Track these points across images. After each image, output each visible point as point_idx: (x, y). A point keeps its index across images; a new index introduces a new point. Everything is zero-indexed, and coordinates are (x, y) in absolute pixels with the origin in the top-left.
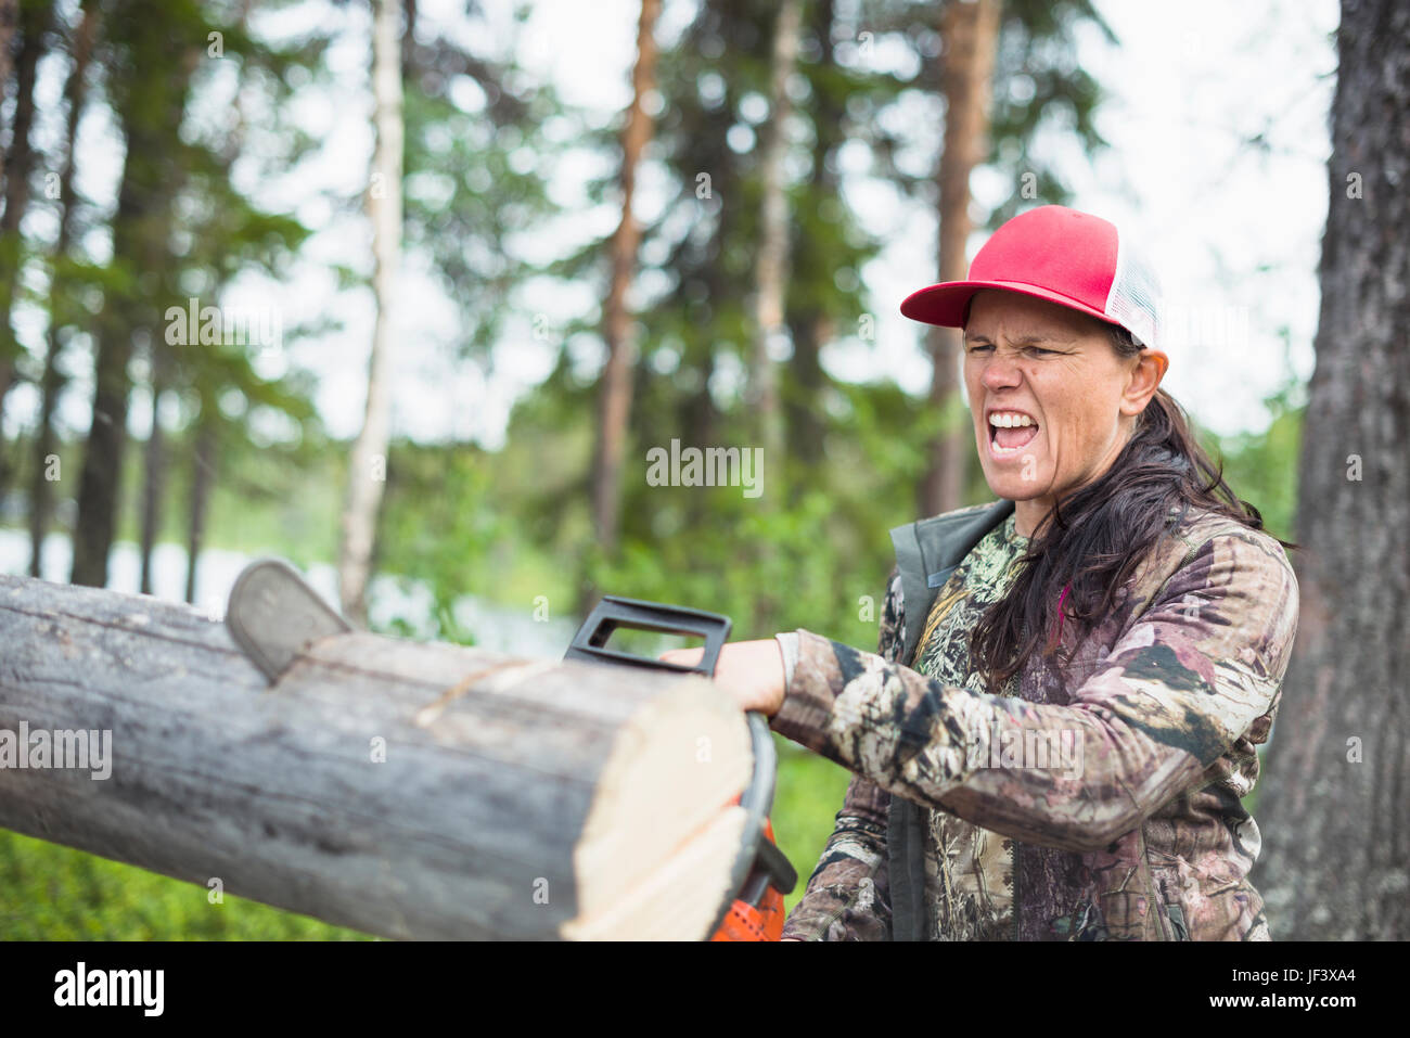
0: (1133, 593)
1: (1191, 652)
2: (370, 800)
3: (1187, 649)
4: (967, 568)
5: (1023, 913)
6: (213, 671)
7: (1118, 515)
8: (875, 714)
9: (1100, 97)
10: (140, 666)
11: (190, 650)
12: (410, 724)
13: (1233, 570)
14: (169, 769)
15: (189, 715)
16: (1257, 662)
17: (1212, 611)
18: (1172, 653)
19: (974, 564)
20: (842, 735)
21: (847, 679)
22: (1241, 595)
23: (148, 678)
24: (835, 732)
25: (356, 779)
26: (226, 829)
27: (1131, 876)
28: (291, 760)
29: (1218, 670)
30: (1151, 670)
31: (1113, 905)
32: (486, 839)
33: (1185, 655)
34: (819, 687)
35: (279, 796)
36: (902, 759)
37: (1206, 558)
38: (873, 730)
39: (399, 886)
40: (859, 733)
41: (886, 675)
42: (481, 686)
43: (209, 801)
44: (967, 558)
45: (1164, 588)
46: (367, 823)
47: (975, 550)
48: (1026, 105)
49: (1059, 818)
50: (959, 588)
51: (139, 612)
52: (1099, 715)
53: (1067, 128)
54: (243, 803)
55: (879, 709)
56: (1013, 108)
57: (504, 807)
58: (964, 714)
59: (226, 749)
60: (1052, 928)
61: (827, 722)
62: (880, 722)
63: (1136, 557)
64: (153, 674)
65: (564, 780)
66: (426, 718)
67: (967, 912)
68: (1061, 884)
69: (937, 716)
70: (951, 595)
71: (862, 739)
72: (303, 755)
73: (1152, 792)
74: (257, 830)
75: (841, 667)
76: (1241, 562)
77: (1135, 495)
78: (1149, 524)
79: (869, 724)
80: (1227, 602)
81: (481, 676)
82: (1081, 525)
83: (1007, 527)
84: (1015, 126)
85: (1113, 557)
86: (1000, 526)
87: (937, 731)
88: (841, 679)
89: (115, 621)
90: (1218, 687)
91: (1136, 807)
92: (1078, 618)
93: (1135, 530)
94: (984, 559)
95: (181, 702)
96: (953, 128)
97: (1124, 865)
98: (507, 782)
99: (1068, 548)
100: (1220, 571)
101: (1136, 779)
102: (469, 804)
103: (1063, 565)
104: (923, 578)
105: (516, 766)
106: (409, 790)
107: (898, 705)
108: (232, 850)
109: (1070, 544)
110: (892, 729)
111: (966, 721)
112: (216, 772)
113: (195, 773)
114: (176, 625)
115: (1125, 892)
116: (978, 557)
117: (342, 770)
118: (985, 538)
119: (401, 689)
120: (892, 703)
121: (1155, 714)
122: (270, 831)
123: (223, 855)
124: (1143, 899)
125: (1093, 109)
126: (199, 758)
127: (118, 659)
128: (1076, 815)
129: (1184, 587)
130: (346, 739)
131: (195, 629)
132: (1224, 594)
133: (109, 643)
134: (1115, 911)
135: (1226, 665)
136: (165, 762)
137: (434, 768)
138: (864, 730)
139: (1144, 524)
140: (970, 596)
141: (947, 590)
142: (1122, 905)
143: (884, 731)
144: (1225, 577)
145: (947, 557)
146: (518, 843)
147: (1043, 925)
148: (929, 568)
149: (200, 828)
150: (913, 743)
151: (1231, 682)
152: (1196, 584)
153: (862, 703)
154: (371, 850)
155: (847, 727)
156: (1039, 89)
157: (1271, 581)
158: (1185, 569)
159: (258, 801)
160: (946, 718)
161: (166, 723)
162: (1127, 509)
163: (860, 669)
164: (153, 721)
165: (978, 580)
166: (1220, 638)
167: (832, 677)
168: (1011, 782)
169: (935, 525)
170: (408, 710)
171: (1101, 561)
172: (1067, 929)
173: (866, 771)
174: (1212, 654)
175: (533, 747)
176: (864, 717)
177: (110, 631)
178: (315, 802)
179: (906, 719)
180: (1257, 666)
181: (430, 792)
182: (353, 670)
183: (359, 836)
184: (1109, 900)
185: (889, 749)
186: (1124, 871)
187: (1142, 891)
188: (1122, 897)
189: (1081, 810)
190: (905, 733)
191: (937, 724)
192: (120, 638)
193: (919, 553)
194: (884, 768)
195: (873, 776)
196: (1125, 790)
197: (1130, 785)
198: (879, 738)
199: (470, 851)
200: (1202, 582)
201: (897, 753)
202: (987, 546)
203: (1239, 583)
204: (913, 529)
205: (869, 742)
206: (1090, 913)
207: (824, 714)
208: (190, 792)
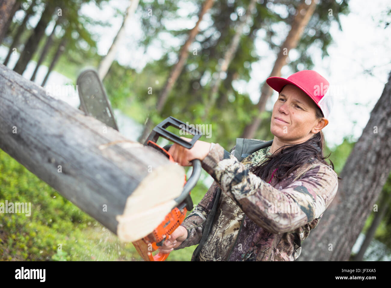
0: (295, 175)
1: (311, 190)
2: (79, 163)
3: (310, 189)
4: (253, 156)
5: (235, 250)
6: (50, 113)
7: (297, 154)
8: (229, 170)
9: (331, 42)
10: (31, 104)
11: (46, 105)
12: (97, 147)
13: (324, 174)
14: (29, 134)
15: (39, 122)
16: (325, 199)
17: (318, 182)
18: (306, 189)
19: (255, 156)
20: (218, 172)
21: (225, 158)
22: (325, 180)
23: (32, 108)
24: (216, 170)
25: (78, 157)
26: (38, 156)
27: (268, 249)
28: (62, 145)
29: (317, 197)
30: (301, 191)
31: (260, 254)
32: (106, 185)
33: (310, 190)
34: (216, 157)
35: (55, 153)
36: (232, 185)
37: (317, 169)
38: (227, 173)
39: (78, 189)
40: (223, 173)
41: (236, 162)
42: (119, 144)
43: (36, 147)
44: (254, 153)
45: (304, 174)
46: (75, 169)
47: (257, 152)
48: (311, 36)
49: (270, 217)
50: (250, 160)
51: (35, 89)
52: (287, 196)
53: (319, 47)
54: (45, 151)
55: (230, 169)
56: (308, 36)
57: (114, 179)
58: (253, 179)
59: (46, 135)
60: (241, 256)
61: (215, 167)
62: (230, 172)
63: (297, 166)
64: (34, 108)
65: (132, 178)
66: (102, 147)
67: (230, 238)
68: (247, 245)
69: (245, 176)
70: (247, 161)
71: (223, 175)
72: (66, 145)
73: (296, 222)
74: (46, 159)
75: (224, 155)
76: (327, 172)
77: (303, 151)
78: (304, 159)
79: (226, 171)
80: (322, 181)
81: (120, 142)
82: (286, 154)
83: (268, 149)
84: (307, 41)
85: (291, 164)
86: (266, 148)
87: (244, 180)
88: (223, 158)
89: (28, 89)
90: (316, 201)
91: (291, 224)
92: (277, 178)
93: (300, 160)
94: (259, 155)
95: (39, 118)
96: (290, 36)
97: (267, 246)
98: (117, 173)
99: (280, 158)
100: (321, 173)
101: (293, 216)
102: (105, 175)
103: (278, 162)
104: (241, 154)
105: (121, 169)
106: (91, 165)
107: (236, 170)
108: (37, 162)
109: (282, 157)
110: (232, 175)
111: (253, 181)
112: (41, 140)
113: (35, 138)
114: (44, 97)
115: (264, 253)
116: (257, 154)
117: (74, 152)
118: (261, 150)
119: (98, 137)
120: (235, 169)
121: (301, 201)
122: (49, 161)
123: (35, 162)
124: (268, 256)
125: (328, 45)
126: (38, 135)
127: (26, 100)
128: (275, 218)
129: (310, 175)
130: (79, 145)
131: (49, 100)
132: (321, 179)
133: (25, 95)
134: (260, 256)
135: (319, 197)
136: (29, 132)
137: (99, 162)
138: (225, 173)
139: (302, 159)
140: (252, 164)
141: (246, 160)
142: (262, 255)
143: (230, 175)
144: (322, 175)
145: (249, 151)
146: (114, 190)
147: (239, 254)
148: (243, 152)
149: (31, 153)
150: (237, 181)
151: (319, 201)
152: (314, 174)
153: (226, 166)
154: (74, 176)
155: (220, 170)
156: (316, 34)
157: (333, 180)
158: (311, 170)
159: (49, 152)
160: (248, 178)
161: (32, 122)
162: (300, 154)
163: (229, 158)
164: (29, 120)
165: (255, 160)
166: (319, 189)
167: (221, 156)
168: (260, 201)
169: (249, 141)
170: (98, 144)
171: (288, 164)
172: (243, 257)
173: (222, 185)
174: (316, 192)
175: (127, 166)
176: (226, 169)
177: (26, 92)
178: (64, 158)
179: (237, 174)
180: (325, 200)
181: (96, 168)
182: (87, 127)
183: (73, 172)
184: (260, 253)
185: (230, 180)
186: (266, 247)
187: (269, 254)
188: (263, 253)
189: (276, 217)
190: (235, 177)
191: (245, 178)
192: (28, 95)
193: (242, 147)
194: (227, 186)
195: (223, 187)
196: (289, 217)
197: (291, 217)
198: (228, 176)
199: (101, 187)
200: (315, 174)
201: (232, 182)
202: (261, 153)
203: (325, 177)
204: (243, 140)
205: (225, 177)
206: (252, 255)
207: (215, 164)
208: (32, 143)
